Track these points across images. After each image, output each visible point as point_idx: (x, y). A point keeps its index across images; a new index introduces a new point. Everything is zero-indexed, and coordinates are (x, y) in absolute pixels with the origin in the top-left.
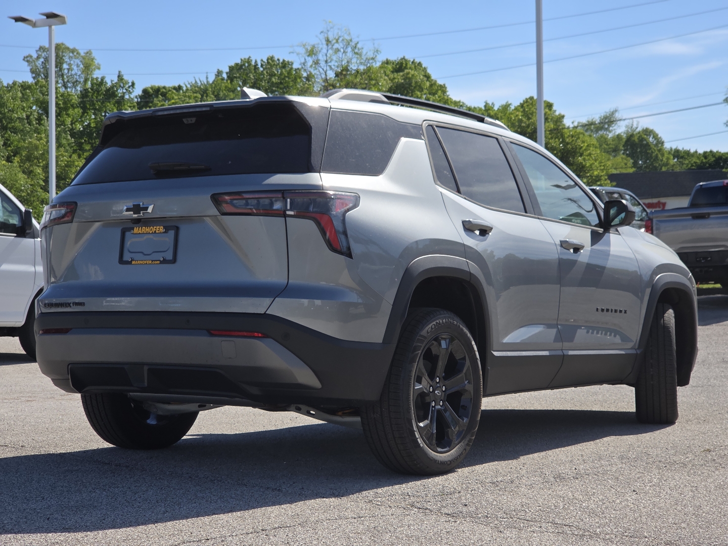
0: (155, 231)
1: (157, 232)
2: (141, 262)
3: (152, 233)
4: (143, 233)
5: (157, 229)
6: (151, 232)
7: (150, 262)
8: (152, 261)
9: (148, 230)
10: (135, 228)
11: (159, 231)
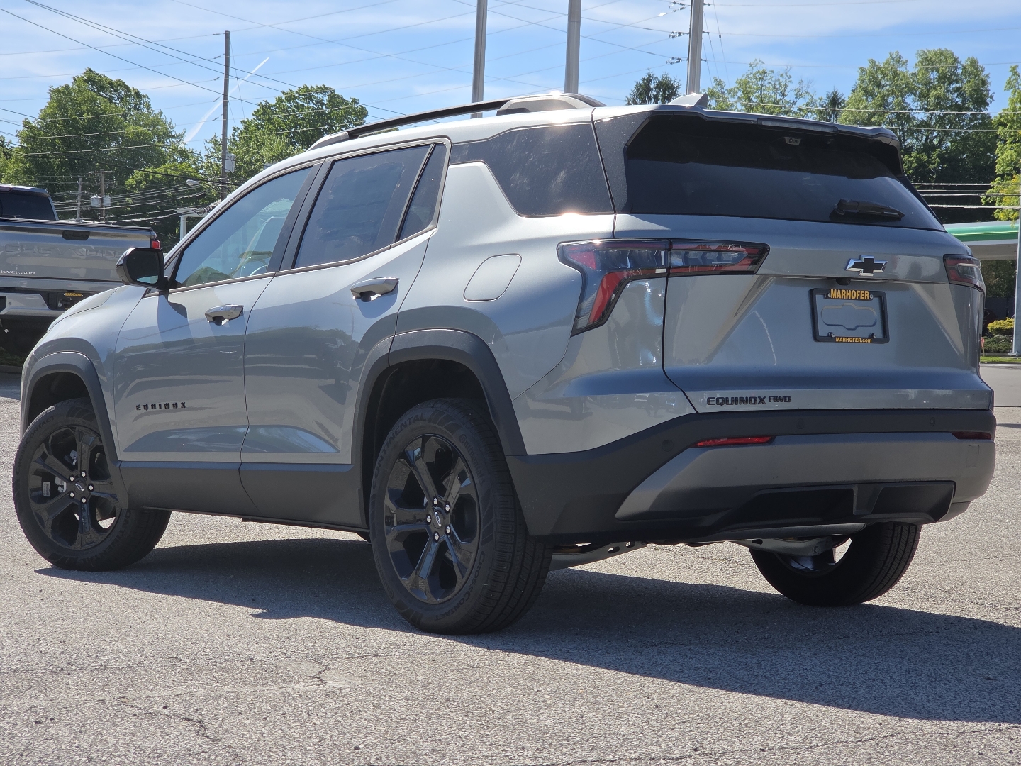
0: (859, 297)
1: (862, 298)
2: (847, 340)
3: (855, 299)
4: (843, 299)
5: (862, 295)
6: (853, 298)
7: (860, 340)
8: (862, 339)
9: (848, 294)
10: (832, 290)
11: (864, 296)
